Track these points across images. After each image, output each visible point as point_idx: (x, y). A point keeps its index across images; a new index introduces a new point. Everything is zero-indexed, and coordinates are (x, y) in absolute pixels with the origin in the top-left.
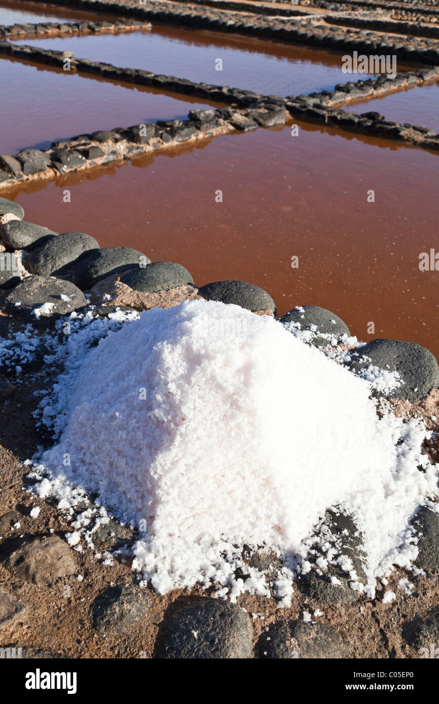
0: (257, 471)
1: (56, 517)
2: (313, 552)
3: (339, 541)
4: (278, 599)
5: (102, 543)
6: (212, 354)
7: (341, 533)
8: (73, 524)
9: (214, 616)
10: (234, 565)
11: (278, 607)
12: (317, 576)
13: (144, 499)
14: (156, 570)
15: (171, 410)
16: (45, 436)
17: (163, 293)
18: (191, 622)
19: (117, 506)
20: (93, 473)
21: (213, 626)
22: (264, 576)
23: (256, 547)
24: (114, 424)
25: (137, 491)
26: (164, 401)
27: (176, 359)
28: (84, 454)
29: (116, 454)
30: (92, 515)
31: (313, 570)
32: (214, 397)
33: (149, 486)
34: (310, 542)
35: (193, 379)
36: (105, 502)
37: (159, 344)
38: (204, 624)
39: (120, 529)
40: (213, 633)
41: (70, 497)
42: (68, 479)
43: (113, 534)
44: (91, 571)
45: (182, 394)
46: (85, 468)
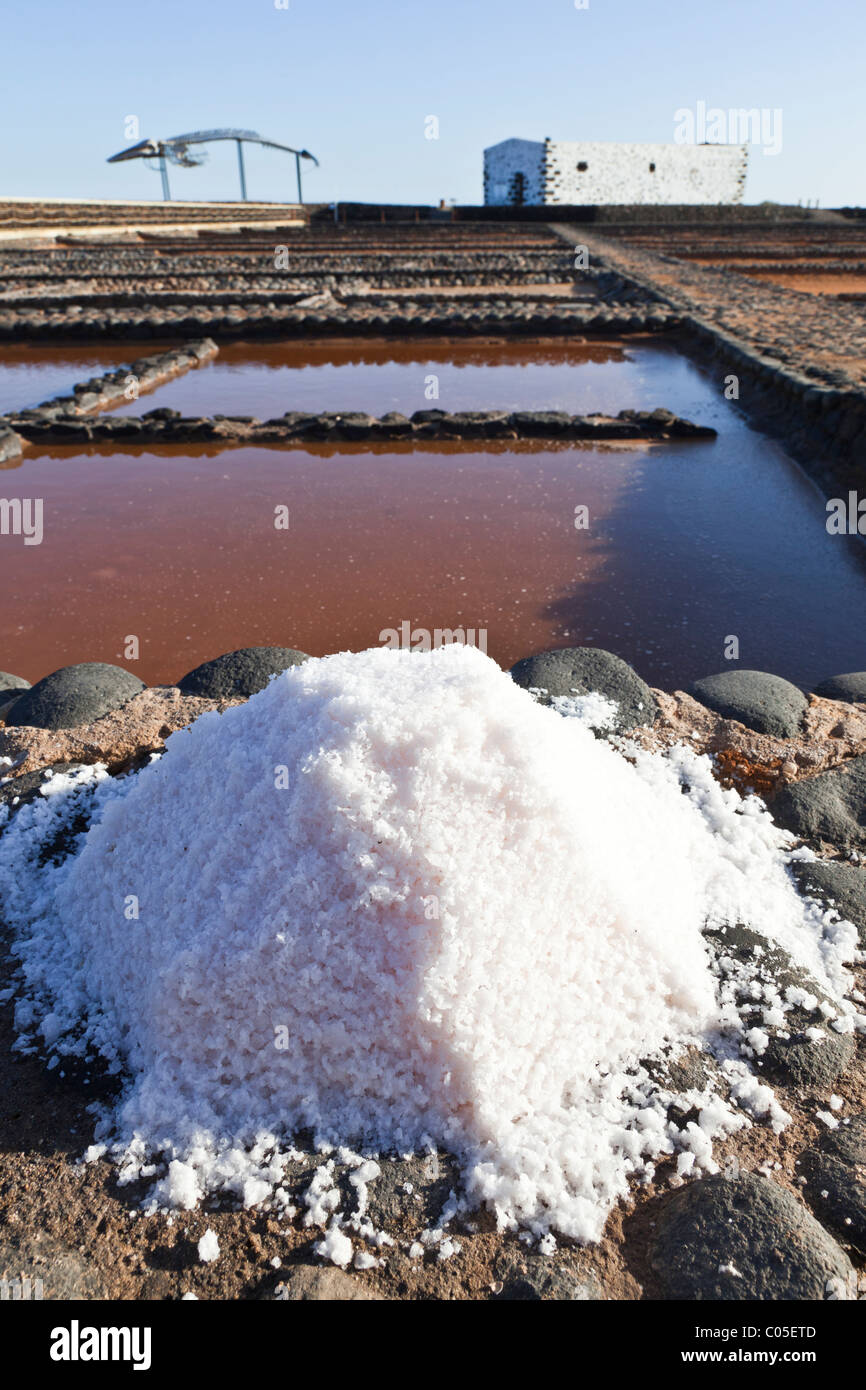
0: (596, 916)
1: (261, 1227)
2: (747, 1008)
3: (763, 971)
4: (764, 1120)
5: (400, 1221)
6: (427, 733)
7: (754, 956)
8: (309, 1220)
9: (728, 1214)
10: (658, 1105)
11: (778, 1133)
12: (783, 1041)
13: (427, 1080)
14: (544, 1204)
15: (402, 873)
16: (89, 1078)
17: (117, 715)
18: (699, 1255)
19: (369, 1126)
20: (268, 1092)
21: (747, 1233)
22: (715, 1096)
23: (663, 1055)
24: (280, 961)
25: (400, 1074)
26: (376, 864)
27: (362, 774)
28: (226, 1063)
29: (311, 1024)
30: (333, 1174)
31: (772, 1038)
32: (473, 812)
33: (426, 1046)
34: (728, 996)
35: (419, 796)
36: (336, 1136)
37: (310, 758)
38: (727, 1240)
39: (413, 1170)
40: (759, 1246)
41: (256, 1169)
42: (218, 1135)
43: (409, 1188)
44: (431, 1290)
45: (409, 832)
46: (244, 1093)
